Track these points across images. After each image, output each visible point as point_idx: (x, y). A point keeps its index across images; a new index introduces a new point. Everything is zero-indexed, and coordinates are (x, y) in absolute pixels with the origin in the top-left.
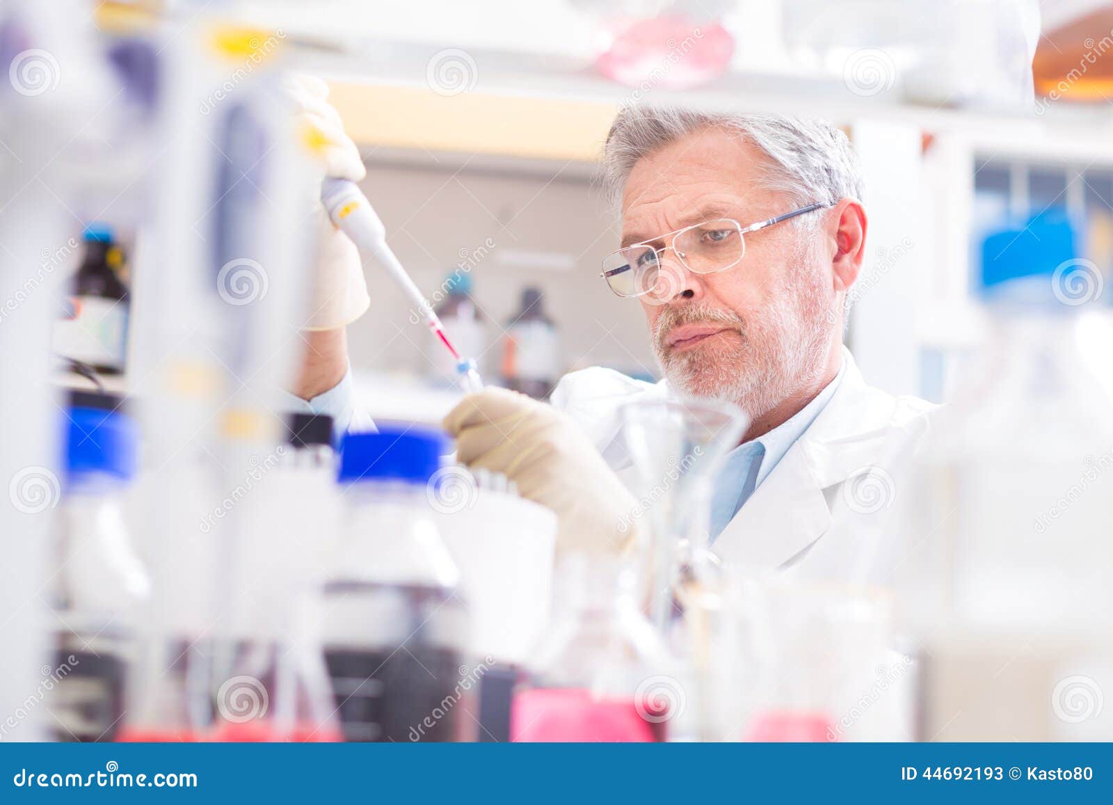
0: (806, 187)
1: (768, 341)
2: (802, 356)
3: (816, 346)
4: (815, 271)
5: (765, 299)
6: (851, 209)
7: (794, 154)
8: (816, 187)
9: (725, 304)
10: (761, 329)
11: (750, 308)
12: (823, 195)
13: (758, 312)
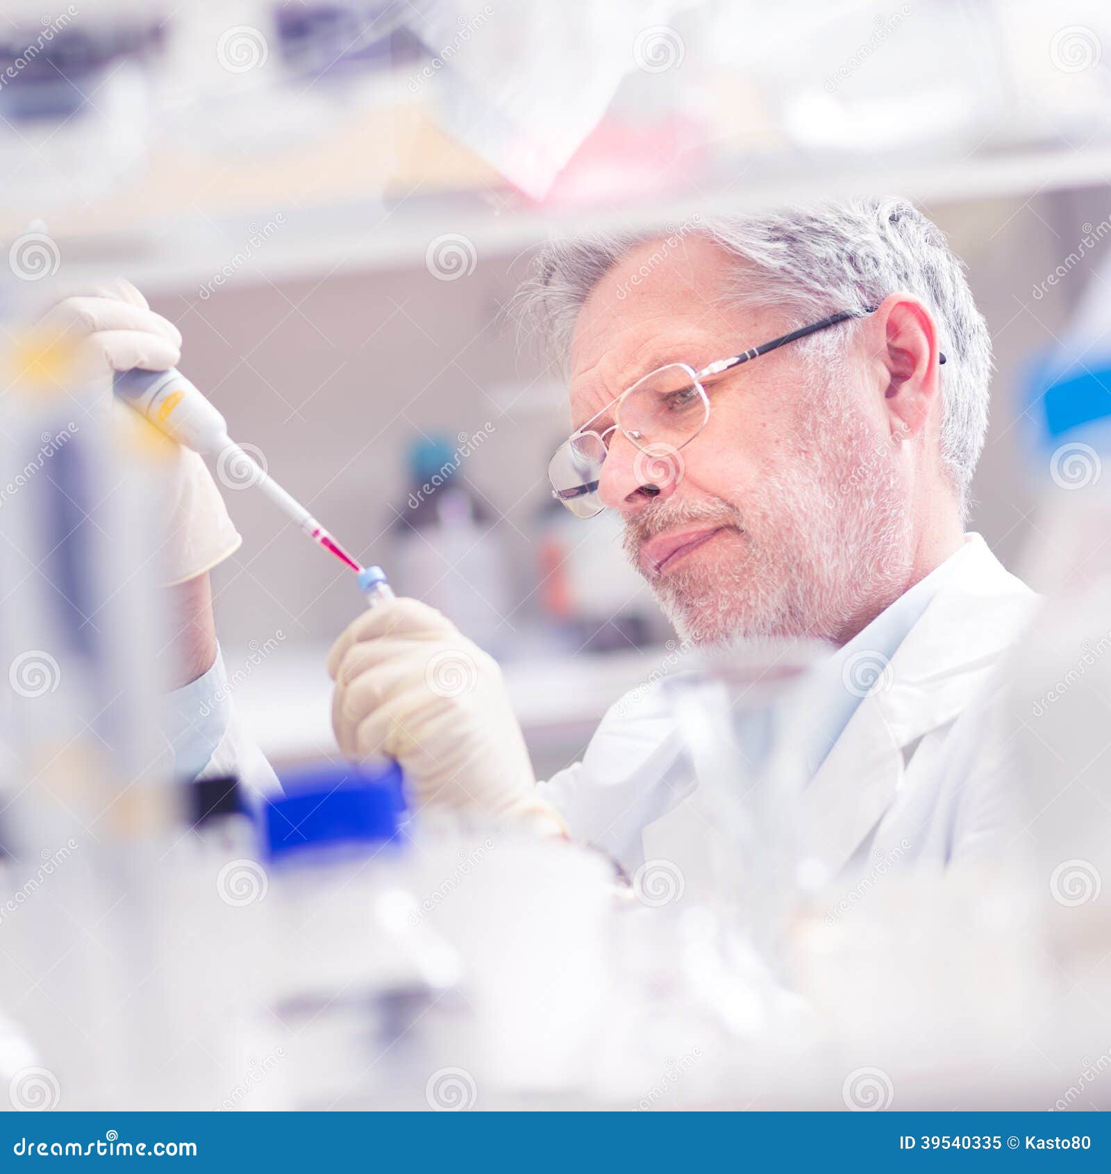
0: (810, 291)
1: (780, 535)
2: (852, 548)
3: (876, 531)
4: (847, 415)
5: (763, 472)
6: (903, 310)
7: (782, 246)
8: (831, 289)
9: (706, 491)
10: (764, 517)
11: (739, 489)
12: (848, 299)
13: (753, 492)
